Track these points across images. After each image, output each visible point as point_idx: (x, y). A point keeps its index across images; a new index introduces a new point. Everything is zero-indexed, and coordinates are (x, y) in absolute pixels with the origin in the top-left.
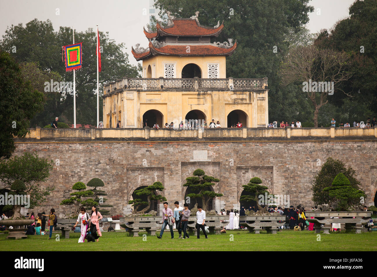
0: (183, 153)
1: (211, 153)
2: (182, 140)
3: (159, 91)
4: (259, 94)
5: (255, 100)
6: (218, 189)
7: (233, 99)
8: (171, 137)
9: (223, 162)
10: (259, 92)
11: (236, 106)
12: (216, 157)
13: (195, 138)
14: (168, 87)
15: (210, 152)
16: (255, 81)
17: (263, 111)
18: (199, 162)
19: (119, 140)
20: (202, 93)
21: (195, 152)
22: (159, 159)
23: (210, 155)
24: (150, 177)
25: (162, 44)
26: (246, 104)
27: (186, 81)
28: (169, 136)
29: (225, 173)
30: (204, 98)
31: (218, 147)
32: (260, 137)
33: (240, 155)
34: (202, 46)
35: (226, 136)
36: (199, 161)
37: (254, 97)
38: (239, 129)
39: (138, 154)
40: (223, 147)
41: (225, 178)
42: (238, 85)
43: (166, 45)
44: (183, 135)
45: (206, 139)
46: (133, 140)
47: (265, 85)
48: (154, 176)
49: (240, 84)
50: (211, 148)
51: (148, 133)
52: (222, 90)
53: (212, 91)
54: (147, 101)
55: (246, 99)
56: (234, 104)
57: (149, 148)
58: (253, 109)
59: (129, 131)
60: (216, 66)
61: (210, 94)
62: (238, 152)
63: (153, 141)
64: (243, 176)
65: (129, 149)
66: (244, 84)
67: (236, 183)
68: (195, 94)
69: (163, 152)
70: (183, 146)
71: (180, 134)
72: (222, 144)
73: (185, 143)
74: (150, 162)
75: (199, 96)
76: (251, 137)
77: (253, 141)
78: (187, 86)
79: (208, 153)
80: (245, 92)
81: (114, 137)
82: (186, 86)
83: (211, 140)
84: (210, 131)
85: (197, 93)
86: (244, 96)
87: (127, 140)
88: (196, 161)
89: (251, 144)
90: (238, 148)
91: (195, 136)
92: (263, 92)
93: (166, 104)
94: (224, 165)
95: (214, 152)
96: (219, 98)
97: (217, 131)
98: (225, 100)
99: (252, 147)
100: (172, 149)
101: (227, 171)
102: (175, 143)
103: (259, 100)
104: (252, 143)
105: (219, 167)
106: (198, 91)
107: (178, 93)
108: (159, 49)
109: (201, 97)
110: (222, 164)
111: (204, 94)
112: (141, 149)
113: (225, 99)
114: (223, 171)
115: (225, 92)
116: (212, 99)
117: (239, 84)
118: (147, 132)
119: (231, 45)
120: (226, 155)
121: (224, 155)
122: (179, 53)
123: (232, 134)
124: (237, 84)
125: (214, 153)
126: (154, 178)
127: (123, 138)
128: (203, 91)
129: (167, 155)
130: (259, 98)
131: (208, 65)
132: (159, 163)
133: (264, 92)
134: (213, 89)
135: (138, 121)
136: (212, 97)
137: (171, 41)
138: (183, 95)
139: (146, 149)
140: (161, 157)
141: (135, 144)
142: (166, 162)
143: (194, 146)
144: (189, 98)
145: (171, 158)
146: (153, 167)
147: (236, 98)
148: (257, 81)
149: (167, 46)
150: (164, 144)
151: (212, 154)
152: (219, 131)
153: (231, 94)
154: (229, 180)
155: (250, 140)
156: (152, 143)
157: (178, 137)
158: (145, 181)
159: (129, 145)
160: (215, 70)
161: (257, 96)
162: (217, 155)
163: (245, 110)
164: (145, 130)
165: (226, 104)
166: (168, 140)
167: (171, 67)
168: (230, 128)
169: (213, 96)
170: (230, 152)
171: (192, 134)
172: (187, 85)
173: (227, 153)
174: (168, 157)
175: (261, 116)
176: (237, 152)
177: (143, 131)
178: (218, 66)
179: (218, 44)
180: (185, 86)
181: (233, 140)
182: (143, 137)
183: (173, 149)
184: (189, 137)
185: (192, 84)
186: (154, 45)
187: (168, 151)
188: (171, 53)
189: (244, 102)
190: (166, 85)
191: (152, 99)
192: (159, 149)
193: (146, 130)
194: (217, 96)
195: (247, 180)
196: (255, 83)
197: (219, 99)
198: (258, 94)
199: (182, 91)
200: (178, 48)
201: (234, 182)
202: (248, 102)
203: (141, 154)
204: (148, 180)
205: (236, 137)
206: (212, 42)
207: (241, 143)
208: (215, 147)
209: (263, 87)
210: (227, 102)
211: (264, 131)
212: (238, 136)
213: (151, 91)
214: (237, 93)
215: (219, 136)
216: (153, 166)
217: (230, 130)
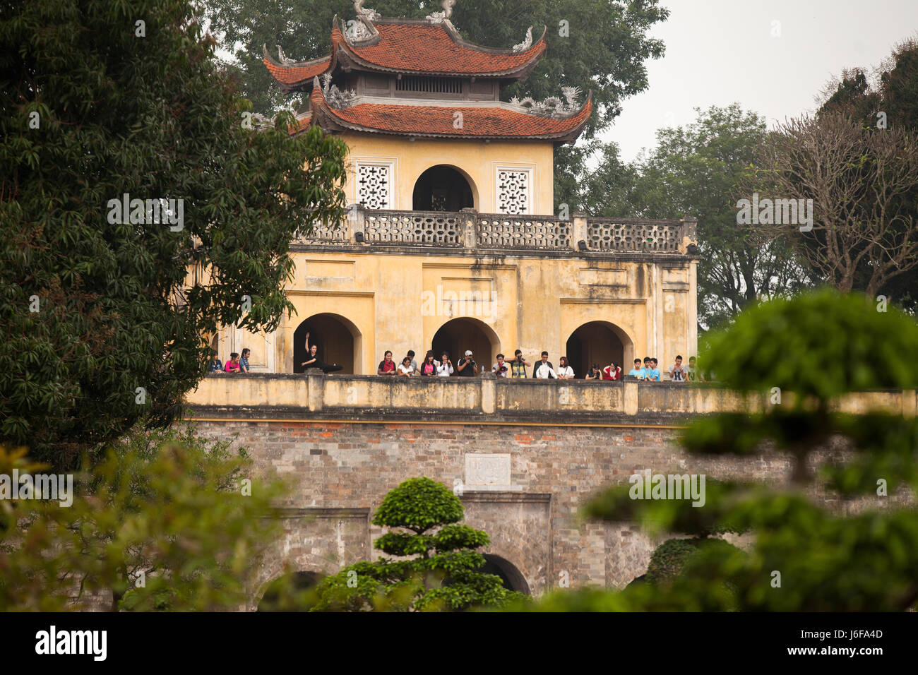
0: (431, 461)
1: (523, 463)
2: (429, 416)
3: (348, 251)
4: (669, 269)
5: (657, 292)
6: (541, 585)
7: (585, 286)
8: (392, 408)
9: (560, 494)
10: (671, 263)
11: (594, 308)
12: (538, 476)
13: (470, 410)
14: (377, 238)
15: (518, 459)
16: (655, 228)
17: (680, 329)
18: (482, 493)
19: (222, 414)
20: (486, 261)
21: (469, 458)
22: (353, 482)
23: (518, 470)
24: (320, 541)
25: (347, 97)
26: (625, 302)
27: (434, 221)
28: (387, 404)
29: (567, 533)
30: (493, 279)
31: (545, 445)
32: (681, 413)
33: (615, 472)
34: (474, 109)
35: (571, 408)
36: (483, 489)
37: (654, 280)
38: (612, 386)
39: (283, 462)
40: (560, 443)
41: (567, 548)
42: (601, 238)
43: (360, 102)
44: (433, 400)
45: (507, 414)
46: (269, 416)
47: (687, 241)
48: (336, 537)
49: (609, 235)
50: (522, 445)
51: (319, 391)
52: (553, 255)
53: (521, 256)
54: (308, 285)
55: (626, 287)
56: (590, 301)
57: (321, 441)
58: (649, 321)
59: (254, 383)
60: (522, 177)
61: (514, 267)
62: (610, 461)
63: (336, 417)
64: (623, 544)
65: (254, 446)
66: (620, 235)
67: (603, 566)
68: (464, 267)
69: (367, 458)
70: (432, 437)
71: (422, 397)
72: (558, 433)
73: (439, 428)
74: (325, 491)
75: (477, 273)
76: (652, 413)
77: (659, 425)
78: (438, 236)
79: (514, 465)
80: (624, 264)
81: (204, 403)
82: (435, 236)
83: (524, 420)
84: (520, 389)
85: (472, 261)
86: (622, 278)
87: (248, 415)
88: (473, 489)
89: (650, 435)
90: (610, 449)
91: (472, 404)
92: (683, 264)
93: (370, 296)
94: (565, 504)
95: (533, 460)
96: (542, 280)
97: (542, 389)
98: (560, 289)
99: (654, 447)
100: (395, 446)
101: (573, 524)
102: (405, 428)
103: (669, 291)
104: (653, 432)
105: (547, 510)
106: (474, 254)
107: (409, 259)
108: (343, 112)
109: (484, 274)
110: (559, 502)
111: (493, 267)
112: (294, 447)
113: (561, 284)
114: (560, 523)
115: (560, 262)
116: (520, 285)
117: (604, 235)
118: (315, 389)
119: (574, 106)
120: (569, 471)
121: (564, 472)
122: (407, 128)
123: (589, 402)
124: (598, 235)
125: (531, 464)
126: (336, 545)
127: (235, 407)
128: (490, 255)
129: (379, 466)
130: (669, 283)
131: (498, 173)
132: (354, 492)
133: (686, 265)
134: (523, 251)
135: (279, 350)
136: (519, 276)
137: (375, 91)
138: (426, 266)
139: (311, 446)
140: (359, 474)
141: (273, 426)
142: (375, 491)
143: (468, 438)
144: (443, 278)
145: (391, 476)
146: (334, 506)
147: (596, 282)
148: (661, 228)
149: (363, 105)
150: (369, 431)
151: (525, 468)
152: (549, 391)
153: (581, 269)
154: (581, 555)
155: (648, 423)
156: (330, 427)
157: (416, 406)
158: (305, 556)
159: (255, 431)
160: (518, 189)
161: (662, 277)
162: (543, 472)
163: (623, 322)
164: (307, 380)
165: (563, 301)
166: (386, 418)
167: (378, 174)
168: (583, 381)
169: (523, 273)
170: (582, 462)
171: (462, 399)
172: (440, 233)
173: (573, 466)
174: (383, 473)
175: (673, 344)
176: (605, 461)
177: (303, 383)
178: (531, 175)
179: (528, 105)
180: (432, 236)
181: (594, 422)
182: (303, 404)
183: (400, 447)
184: (450, 406)
185: (454, 230)
186: (328, 99)
187: (383, 452)
188: (383, 127)
189: (622, 295)
190: (372, 231)
191: (325, 279)
192: (354, 446)
193: (311, 380)
194: (536, 273)
195: (635, 558)
196: (656, 235)
197: (542, 285)
198: (666, 272)
199: (423, 253)
200: (400, 114)
201: (594, 563)
202: (634, 296)
203: (294, 463)
204: (315, 551)
205: (602, 412)
206: (506, 98)
207: (617, 431)
208: (535, 442)
209: (683, 249)
210: (567, 296)
211: (690, 392)
212: (608, 408)
213: (324, 251)
214: (600, 265)
215: (550, 406)
216: (334, 504)
217: (583, 386)
